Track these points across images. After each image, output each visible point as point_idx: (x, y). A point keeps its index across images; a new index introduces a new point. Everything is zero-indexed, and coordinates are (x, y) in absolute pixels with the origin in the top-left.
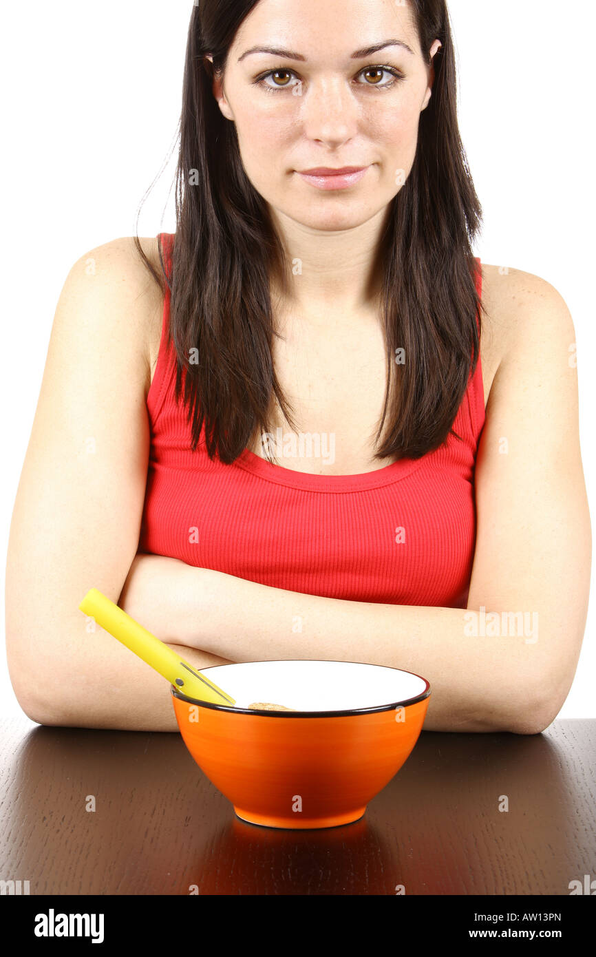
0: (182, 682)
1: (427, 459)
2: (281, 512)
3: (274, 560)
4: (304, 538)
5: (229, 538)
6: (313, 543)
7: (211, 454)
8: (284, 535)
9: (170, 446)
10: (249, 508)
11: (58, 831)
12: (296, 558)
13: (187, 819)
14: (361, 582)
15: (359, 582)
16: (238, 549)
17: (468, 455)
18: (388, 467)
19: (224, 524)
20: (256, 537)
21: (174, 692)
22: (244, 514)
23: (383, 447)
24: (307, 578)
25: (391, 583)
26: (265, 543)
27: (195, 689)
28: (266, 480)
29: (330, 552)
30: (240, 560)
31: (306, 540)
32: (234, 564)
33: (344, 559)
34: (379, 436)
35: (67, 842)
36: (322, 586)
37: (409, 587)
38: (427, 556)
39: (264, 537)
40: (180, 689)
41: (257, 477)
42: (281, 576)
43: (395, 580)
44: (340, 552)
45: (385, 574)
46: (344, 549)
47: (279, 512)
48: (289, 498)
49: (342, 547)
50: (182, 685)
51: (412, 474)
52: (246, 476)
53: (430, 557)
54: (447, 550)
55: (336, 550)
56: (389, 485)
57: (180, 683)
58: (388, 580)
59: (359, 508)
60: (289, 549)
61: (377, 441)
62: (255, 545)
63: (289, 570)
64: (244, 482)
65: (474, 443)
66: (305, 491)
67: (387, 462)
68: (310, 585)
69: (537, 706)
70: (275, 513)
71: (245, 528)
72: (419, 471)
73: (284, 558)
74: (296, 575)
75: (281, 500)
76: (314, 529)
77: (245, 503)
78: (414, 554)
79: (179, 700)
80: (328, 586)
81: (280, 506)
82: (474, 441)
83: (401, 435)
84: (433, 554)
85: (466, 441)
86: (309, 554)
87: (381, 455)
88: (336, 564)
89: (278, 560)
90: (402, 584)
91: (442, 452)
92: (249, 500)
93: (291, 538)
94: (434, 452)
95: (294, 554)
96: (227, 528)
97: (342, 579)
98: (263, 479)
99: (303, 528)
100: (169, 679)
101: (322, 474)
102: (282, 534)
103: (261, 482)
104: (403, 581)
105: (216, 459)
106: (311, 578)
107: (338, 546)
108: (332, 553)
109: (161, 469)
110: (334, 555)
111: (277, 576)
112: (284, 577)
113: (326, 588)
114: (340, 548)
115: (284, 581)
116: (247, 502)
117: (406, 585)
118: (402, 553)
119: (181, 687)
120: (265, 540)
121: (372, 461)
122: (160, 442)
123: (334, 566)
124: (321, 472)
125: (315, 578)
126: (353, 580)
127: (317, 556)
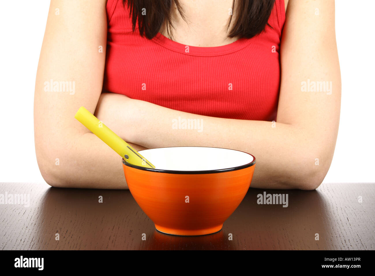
0: (128, 156)
1: (255, 39)
2: (178, 67)
3: (175, 93)
4: (191, 81)
5: (152, 81)
6: (195, 84)
7: (141, 34)
8: (180, 79)
9: (118, 32)
10: (162, 65)
11: (64, 237)
12: (186, 93)
13: (131, 231)
14: (220, 106)
15: (219, 105)
16: (156, 88)
17: (277, 37)
18: (234, 43)
19: (148, 74)
20: (165, 81)
21: (124, 162)
22: (159, 68)
23: (231, 32)
24: (192, 104)
25: (236, 106)
26: (170, 84)
27: (134, 160)
28: (170, 50)
29: (204, 89)
30: (157, 93)
31: (192, 82)
32: (154, 96)
33: (211, 93)
34: (229, 26)
35: (69, 243)
36: (200, 108)
37: (245, 109)
38: (255, 91)
39: (170, 80)
40: (127, 160)
41: (165, 48)
42: (178, 102)
43: (238, 104)
44: (209, 88)
45: (233, 101)
46: (211, 87)
47: (177, 67)
48: (182, 59)
49: (211, 86)
50: (128, 158)
51: (247, 47)
52: (160, 48)
53: (257, 91)
54: (265, 88)
55: (207, 88)
56: (234, 52)
57: (127, 157)
58: (234, 105)
59: (219, 65)
60: (182, 87)
61: (228, 28)
62: (165, 85)
63: (183, 99)
64: (158, 51)
65: (280, 31)
66: (191, 56)
67: (234, 40)
68: (194, 107)
69: (313, 174)
70: (175, 68)
71: (160, 76)
72: (250, 45)
73: (180, 93)
74: (186, 102)
75: (178, 61)
76: (196, 77)
77: (159, 62)
78: (248, 90)
79: (127, 166)
80: (203, 108)
81: (178, 64)
82: (280, 30)
83: (241, 25)
84: (258, 90)
85: (275, 29)
86: (193, 90)
87: (231, 36)
88: (207, 95)
89: (177, 94)
90: (242, 106)
91: (263, 35)
92: (162, 61)
93: (184, 81)
94: (258, 35)
95: (185, 90)
96: (150, 76)
97: (211, 104)
98: (169, 49)
99: (190, 76)
100: (121, 155)
101: (200, 46)
102: (179, 79)
103: (167, 51)
104: (242, 105)
105: (144, 37)
106: (194, 103)
107: (208, 85)
108: (205, 89)
109: (114, 45)
110: (206, 90)
111: (176, 102)
112: (180, 103)
113: (202, 109)
114: (210, 87)
115: (180, 105)
116: (160, 62)
117: (244, 107)
118: (242, 89)
119: (127, 159)
120: (170, 83)
121: (226, 39)
122: (113, 30)
123: (206, 96)
124: (200, 45)
125: (196, 103)
126: (216, 104)
127: (197, 91)
